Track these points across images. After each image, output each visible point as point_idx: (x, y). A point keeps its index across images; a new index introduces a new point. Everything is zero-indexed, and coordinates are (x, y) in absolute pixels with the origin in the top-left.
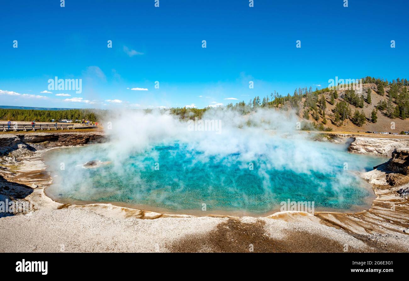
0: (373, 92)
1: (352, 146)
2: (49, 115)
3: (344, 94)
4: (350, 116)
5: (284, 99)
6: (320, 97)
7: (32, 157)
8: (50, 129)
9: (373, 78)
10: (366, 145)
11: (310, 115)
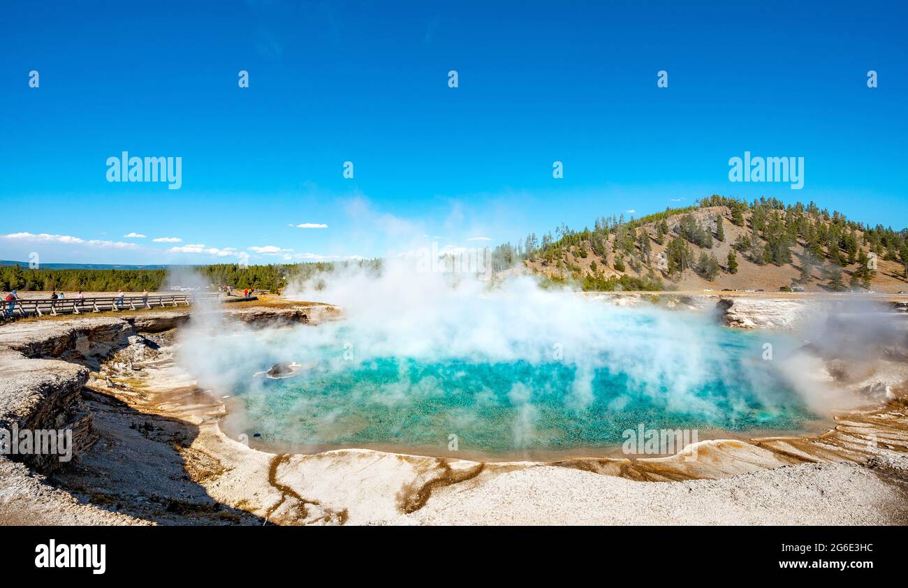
0: (725, 222)
1: (728, 315)
2: (146, 279)
3: (679, 226)
4: (693, 262)
5: (578, 238)
6: (638, 233)
7: (157, 361)
8: (177, 304)
9: (723, 197)
10: (753, 313)
11: (625, 264)
